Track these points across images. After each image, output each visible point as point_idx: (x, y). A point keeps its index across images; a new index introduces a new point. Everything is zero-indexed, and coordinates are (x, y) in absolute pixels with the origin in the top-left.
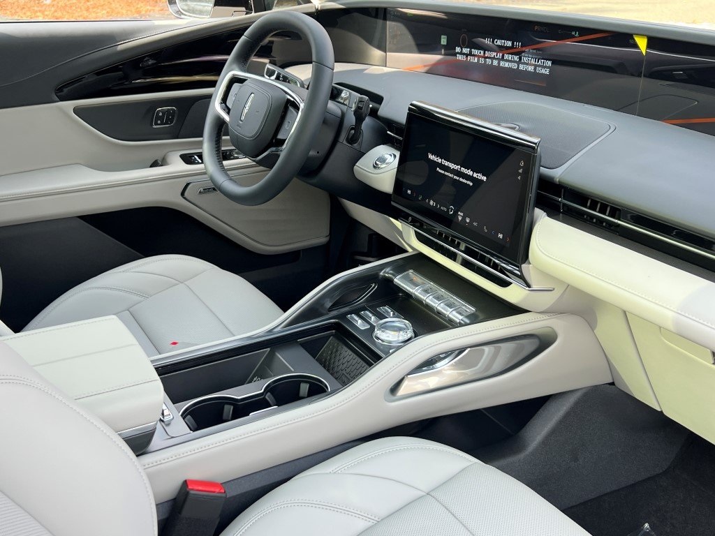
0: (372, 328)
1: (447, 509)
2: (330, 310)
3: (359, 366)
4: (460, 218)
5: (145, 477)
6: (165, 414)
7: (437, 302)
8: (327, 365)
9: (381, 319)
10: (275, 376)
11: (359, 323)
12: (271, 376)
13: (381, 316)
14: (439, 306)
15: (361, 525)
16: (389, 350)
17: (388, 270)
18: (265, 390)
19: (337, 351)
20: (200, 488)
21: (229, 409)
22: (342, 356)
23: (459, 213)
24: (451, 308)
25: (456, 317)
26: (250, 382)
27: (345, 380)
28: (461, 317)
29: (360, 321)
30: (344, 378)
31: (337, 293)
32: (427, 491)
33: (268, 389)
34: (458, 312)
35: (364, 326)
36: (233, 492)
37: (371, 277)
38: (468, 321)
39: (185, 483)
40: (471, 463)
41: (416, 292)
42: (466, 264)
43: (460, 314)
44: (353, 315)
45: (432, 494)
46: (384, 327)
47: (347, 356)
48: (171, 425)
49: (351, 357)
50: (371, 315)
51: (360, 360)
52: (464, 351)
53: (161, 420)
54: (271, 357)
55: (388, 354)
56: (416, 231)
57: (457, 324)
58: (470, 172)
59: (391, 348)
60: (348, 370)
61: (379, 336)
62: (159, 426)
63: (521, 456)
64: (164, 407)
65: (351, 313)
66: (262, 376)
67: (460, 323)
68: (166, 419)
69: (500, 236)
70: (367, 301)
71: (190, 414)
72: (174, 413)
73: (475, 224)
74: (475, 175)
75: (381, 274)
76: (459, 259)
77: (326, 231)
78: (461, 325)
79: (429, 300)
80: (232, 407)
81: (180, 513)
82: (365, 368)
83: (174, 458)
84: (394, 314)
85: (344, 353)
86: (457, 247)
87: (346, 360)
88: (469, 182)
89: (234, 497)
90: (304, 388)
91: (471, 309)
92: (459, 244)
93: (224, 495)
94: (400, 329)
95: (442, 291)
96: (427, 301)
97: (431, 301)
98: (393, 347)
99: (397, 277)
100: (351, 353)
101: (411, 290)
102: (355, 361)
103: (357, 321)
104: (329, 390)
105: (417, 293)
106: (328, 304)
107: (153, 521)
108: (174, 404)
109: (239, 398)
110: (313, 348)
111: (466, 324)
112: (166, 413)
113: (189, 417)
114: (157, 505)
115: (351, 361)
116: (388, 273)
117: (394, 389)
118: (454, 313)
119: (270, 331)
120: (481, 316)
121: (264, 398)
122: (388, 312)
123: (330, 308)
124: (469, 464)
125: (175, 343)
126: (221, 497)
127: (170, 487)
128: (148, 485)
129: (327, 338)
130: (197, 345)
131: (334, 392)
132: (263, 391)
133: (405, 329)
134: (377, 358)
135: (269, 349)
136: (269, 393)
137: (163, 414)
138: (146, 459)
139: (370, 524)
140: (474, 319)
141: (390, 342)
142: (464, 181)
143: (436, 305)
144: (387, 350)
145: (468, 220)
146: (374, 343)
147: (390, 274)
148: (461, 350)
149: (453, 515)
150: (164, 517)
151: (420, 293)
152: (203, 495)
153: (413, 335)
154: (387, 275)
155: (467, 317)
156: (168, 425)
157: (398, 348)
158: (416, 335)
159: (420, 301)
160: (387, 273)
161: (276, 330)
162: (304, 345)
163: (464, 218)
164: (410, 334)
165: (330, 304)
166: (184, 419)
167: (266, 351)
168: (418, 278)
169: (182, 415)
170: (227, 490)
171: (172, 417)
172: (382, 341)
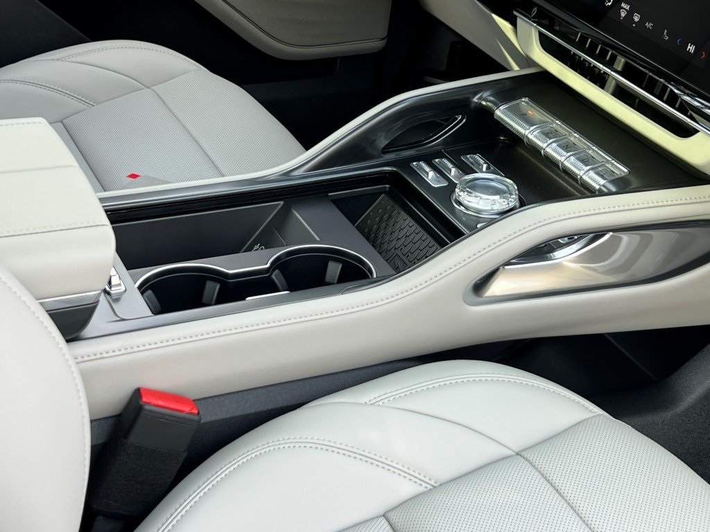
0: (452, 186)
1: (548, 481)
2: (386, 150)
3: (424, 244)
4: (623, 14)
5: (77, 375)
6: (113, 283)
7: (564, 153)
8: (372, 237)
9: (467, 174)
10: (288, 245)
11: (431, 176)
12: (281, 245)
13: (466, 169)
14: (568, 161)
15: (408, 489)
16: (476, 224)
17: (486, 94)
18: (272, 264)
19: (390, 217)
20: (160, 403)
21: (213, 288)
22: (398, 226)
23: (623, 5)
24: (586, 165)
25: (594, 180)
26: (249, 249)
27: (400, 264)
28: (602, 182)
29: (431, 174)
30: (397, 260)
31: (399, 123)
32: (516, 448)
33: (278, 264)
34: (598, 174)
35: (439, 182)
36: (209, 416)
37: (457, 104)
38: (613, 189)
39: (138, 393)
40: (593, 415)
41: (531, 134)
42: (622, 94)
43: (602, 176)
44: (422, 164)
45: (525, 454)
46: (473, 187)
47: (405, 227)
48: (121, 301)
49: (413, 228)
50: (450, 166)
51: (426, 236)
52: (603, 235)
53: (105, 291)
54: (285, 214)
55: (474, 230)
56: (541, 34)
57: (596, 191)
59: (479, 220)
60: (406, 250)
61: (461, 199)
62: (103, 298)
63: (668, 415)
64: (113, 272)
65: (418, 159)
66: (268, 244)
67: (600, 190)
68: (114, 291)
69: (691, 48)
70: (445, 142)
71: (151, 287)
72: (127, 283)
73: (649, 25)
75: (475, 100)
76: (611, 85)
77: (382, 30)
78: (601, 193)
79: (551, 149)
80: (218, 286)
81: (126, 436)
82: (434, 248)
83: (123, 351)
84: (488, 168)
85: (402, 221)
86: (610, 64)
87: (403, 233)
89: (212, 424)
90: (334, 269)
91: (621, 170)
92: (613, 58)
93: (196, 418)
94: (497, 192)
95: (575, 137)
96: (548, 150)
97: (555, 150)
98: (483, 220)
99: (501, 108)
100: (412, 223)
101: (522, 131)
102: (418, 237)
103: (428, 174)
104: (375, 276)
105: (531, 137)
106: (383, 142)
107: (84, 445)
108: (128, 269)
109: (231, 272)
110: (352, 209)
111: (610, 193)
112: (115, 281)
113: (149, 292)
114: (92, 421)
115: (412, 236)
116: (486, 100)
117: (480, 286)
118: (592, 173)
119: (287, 174)
120: (635, 183)
121: (269, 277)
122: (479, 164)
123: (384, 148)
124: (588, 415)
125: (134, 176)
126: (192, 420)
127: (114, 395)
128: (81, 387)
129: (376, 195)
130: (167, 182)
131: (382, 279)
132: (268, 265)
133: (504, 192)
134: (455, 235)
135: (282, 203)
136: (277, 271)
137: (110, 283)
138: (81, 348)
139: (422, 489)
140: (623, 186)
141: (479, 211)
143: (562, 159)
144: (473, 224)
145: (636, 19)
146: (452, 210)
147: (491, 101)
148: (598, 234)
149: (557, 490)
150: (101, 441)
151: (535, 136)
152: (165, 415)
153: (518, 204)
154: (484, 103)
155: (613, 182)
156: (117, 300)
157: (491, 222)
158: (522, 204)
159: (535, 150)
160: (483, 99)
161: (296, 173)
162: (339, 203)
163: (630, 13)
164: (513, 201)
165: (386, 143)
166: (142, 293)
167: (279, 204)
168: (535, 112)
169: (140, 288)
170: (201, 412)
171: (124, 289)
172: (467, 208)
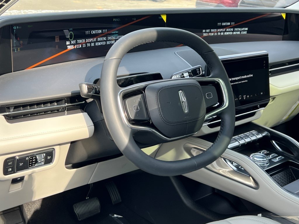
4: (245, 98)
58: (246, 77)
73: (251, 96)
74: (248, 76)
88: (246, 81)
142: (244, 81)
145: (248, 97)
163: (246, 97)
